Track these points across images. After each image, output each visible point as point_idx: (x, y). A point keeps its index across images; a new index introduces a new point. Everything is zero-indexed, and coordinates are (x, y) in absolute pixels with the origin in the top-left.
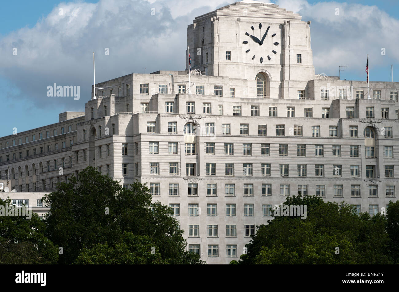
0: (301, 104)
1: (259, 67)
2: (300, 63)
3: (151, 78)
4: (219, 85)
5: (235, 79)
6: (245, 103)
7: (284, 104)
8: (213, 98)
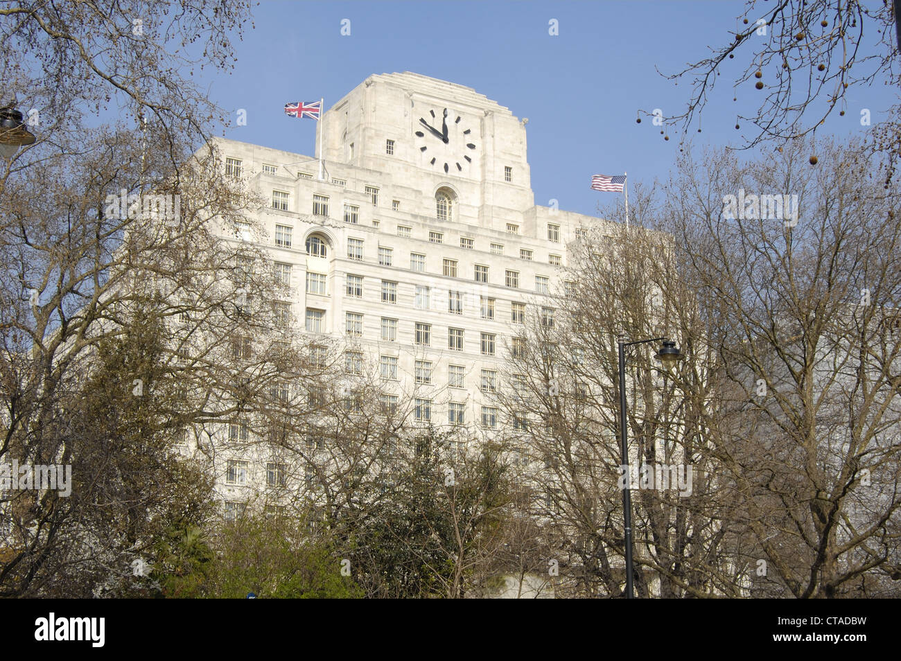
0: (514, 242)
1: (442, 177)
2: (508, 182)
3: (248, 150)
4: (374, 185)
5: (401, 187)
6: (418, 224)
7: (487, 237)
8: (362, 198)
